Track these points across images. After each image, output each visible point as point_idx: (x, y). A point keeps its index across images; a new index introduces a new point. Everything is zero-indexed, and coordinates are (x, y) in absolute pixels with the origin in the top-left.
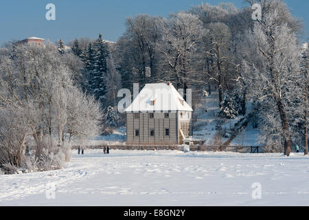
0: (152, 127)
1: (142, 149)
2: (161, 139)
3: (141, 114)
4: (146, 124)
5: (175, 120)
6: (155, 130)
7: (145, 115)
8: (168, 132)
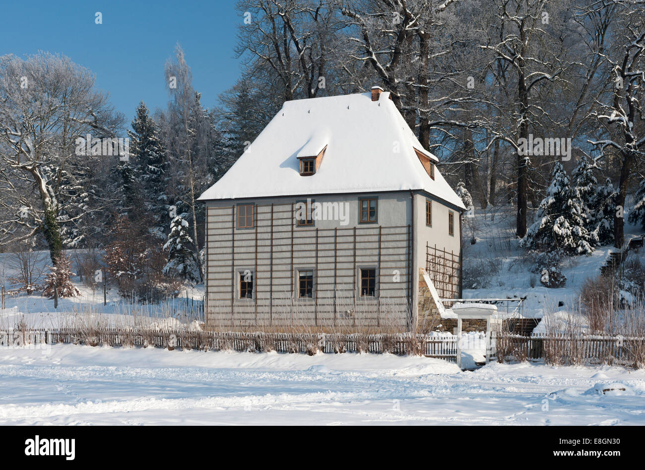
0: (305, 260)
1: (259, 349)
2: (344, 309)
3: (264, 211)
4: (284, 248)
5: (405, 230)
6: (320, 273)
7: (280, 215)
8: (373, 283)
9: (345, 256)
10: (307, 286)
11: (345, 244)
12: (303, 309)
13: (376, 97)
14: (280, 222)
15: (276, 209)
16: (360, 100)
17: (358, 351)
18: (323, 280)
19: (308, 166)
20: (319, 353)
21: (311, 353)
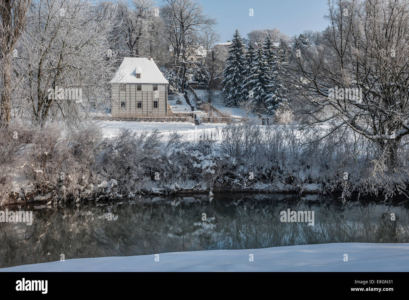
0: (139, 99)
2: (149, 111)
3: (128, 86)
4: (133, 96)
5: (164, 93)
6: (143, 102)
7: (132, 88)
8: (156, 105)
9: (150, 98)
10: (140, 105)
11: (150, 95)
12: (139, 111)
13: (150, 59)
14: (132, 89)
15: (131, 86)
16: (145, 59)
17: (173, 121)
18: (144, 104)
19: (138, 76)
20: (165, 122)
21: (163, 122)
